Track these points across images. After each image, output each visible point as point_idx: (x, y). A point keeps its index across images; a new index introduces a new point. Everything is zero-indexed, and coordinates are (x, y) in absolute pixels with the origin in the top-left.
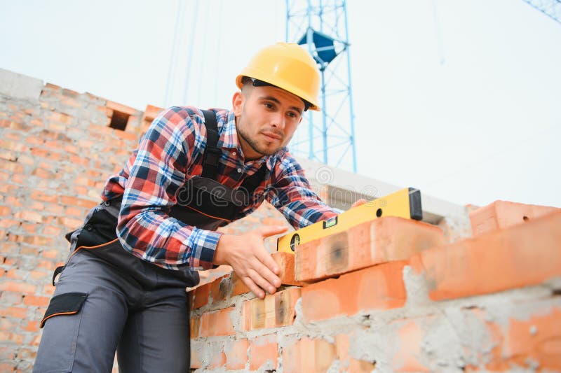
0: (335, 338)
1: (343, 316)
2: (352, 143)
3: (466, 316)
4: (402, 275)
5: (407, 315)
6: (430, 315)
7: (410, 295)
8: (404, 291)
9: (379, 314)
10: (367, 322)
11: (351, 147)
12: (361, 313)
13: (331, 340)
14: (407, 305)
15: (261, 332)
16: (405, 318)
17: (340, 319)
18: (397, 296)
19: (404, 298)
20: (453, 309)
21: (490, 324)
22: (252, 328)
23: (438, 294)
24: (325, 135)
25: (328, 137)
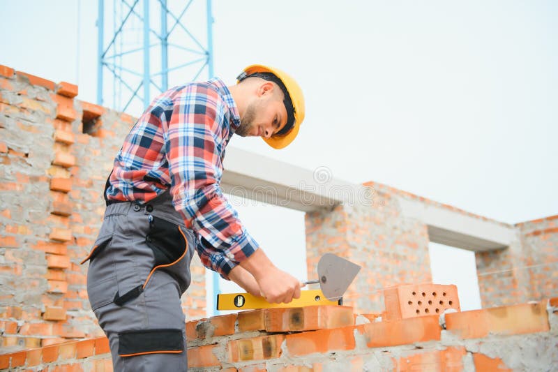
0: (312, 365)
1: (319, 353)
2: (207, 63)
3: (383, 355)
4: (353, 333)
5: (356, 353)
6: (368, 354)
7: (357, 343)
8: (355, 342)
9: (340, 353)
10: (334, 356)
11: (207, 67)
12: (329, 352)
13: (311, 366)
14: (356, 349)
15: (250, 363)
16: (355, 355)
17: (317, 355)
18: (350, 344)
19: (355, 345)
20: (378, 351)
21: (393, 358)
22: (240, 360)
23: (371, 345)
24: (165, 42)
25: (169, 47)
